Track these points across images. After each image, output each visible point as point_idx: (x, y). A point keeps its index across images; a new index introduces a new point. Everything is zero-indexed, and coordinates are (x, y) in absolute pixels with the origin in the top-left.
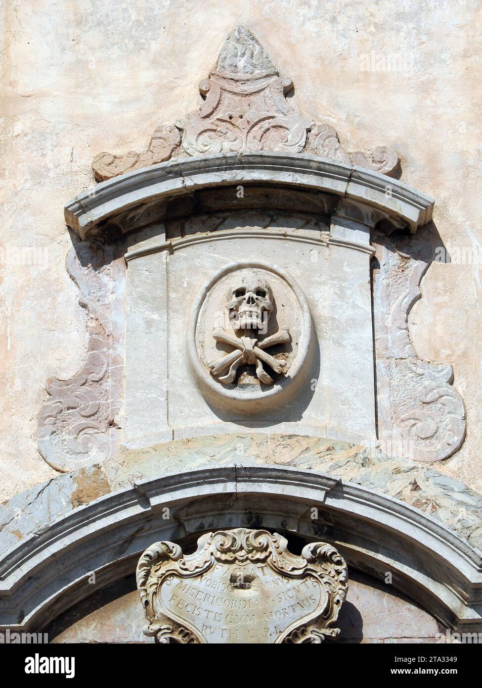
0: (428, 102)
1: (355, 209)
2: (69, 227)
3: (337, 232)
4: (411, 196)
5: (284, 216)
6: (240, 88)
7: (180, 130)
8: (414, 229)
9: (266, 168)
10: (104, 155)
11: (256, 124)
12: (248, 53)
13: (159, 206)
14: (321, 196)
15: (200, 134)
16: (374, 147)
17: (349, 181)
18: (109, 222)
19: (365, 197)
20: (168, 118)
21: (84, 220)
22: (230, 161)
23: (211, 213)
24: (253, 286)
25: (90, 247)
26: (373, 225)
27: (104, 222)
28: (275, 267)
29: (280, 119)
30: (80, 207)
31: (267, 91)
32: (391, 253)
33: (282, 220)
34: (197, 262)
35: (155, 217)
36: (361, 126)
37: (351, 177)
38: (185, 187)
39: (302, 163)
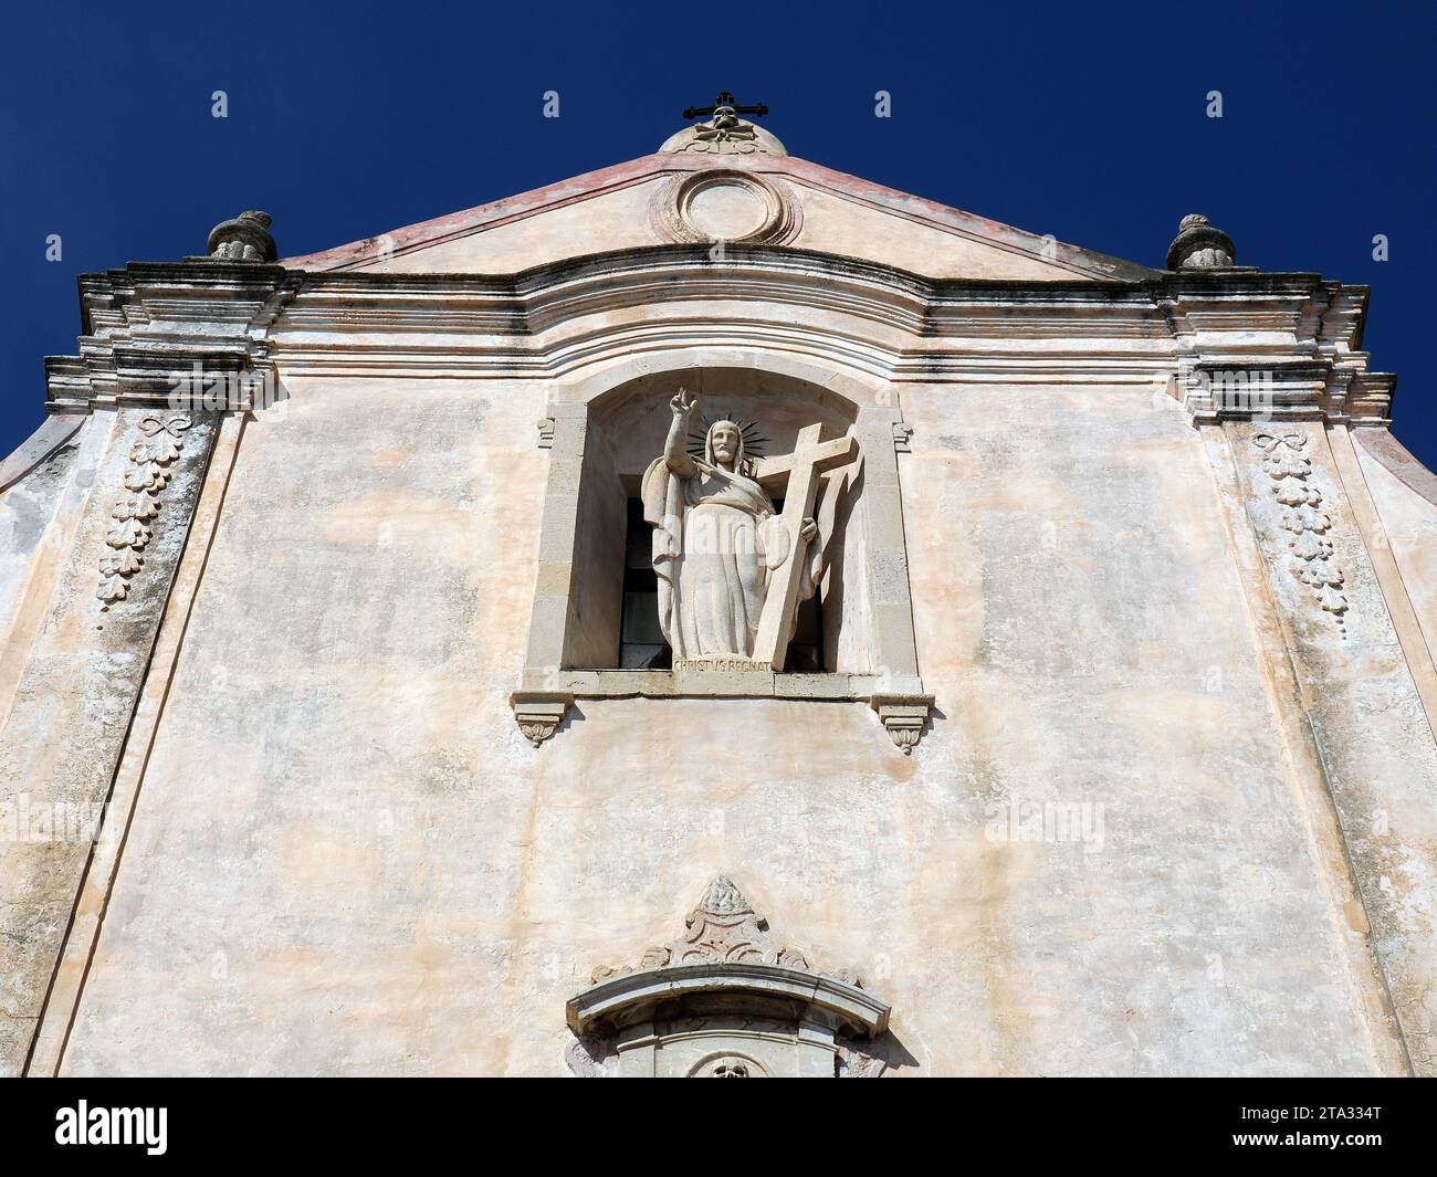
0: (882, 937)
1: (821, 1014)
2: (569, 1026)
3: (804, 1033)
4: (871, 1002)
5: (758, 1021)
6: (720, 921)
7: (669, 951)
8: (872, 1035)
9: (744, 976)
10: (602, 967)
11: (735, 948)
12: (728, 895)
13: (649, 1006)
14: (791, 1003)
15: (685, 955)
16: (836, 970)
17: (816, 989)
18: (606, 1017)
19: (830, 1002)
20: (661, 941)
21: (583, 1014)
22: (713, 969)
23: (694, 1016)
24: (733, 1067)
25: (587, 1041)
26: (836, 1029)
27: (600, 1018)
28: (751, 1055)
29: (754, 945)
30: (581, 1002)
31: (743, 925)
32: (852, 1054)
33: (756, 1024)
34: (681, 1054)
35: (644, 1017)
36: (824, 954)
37: (818, 984)
38: (672, 990)
39: (776, 972)
